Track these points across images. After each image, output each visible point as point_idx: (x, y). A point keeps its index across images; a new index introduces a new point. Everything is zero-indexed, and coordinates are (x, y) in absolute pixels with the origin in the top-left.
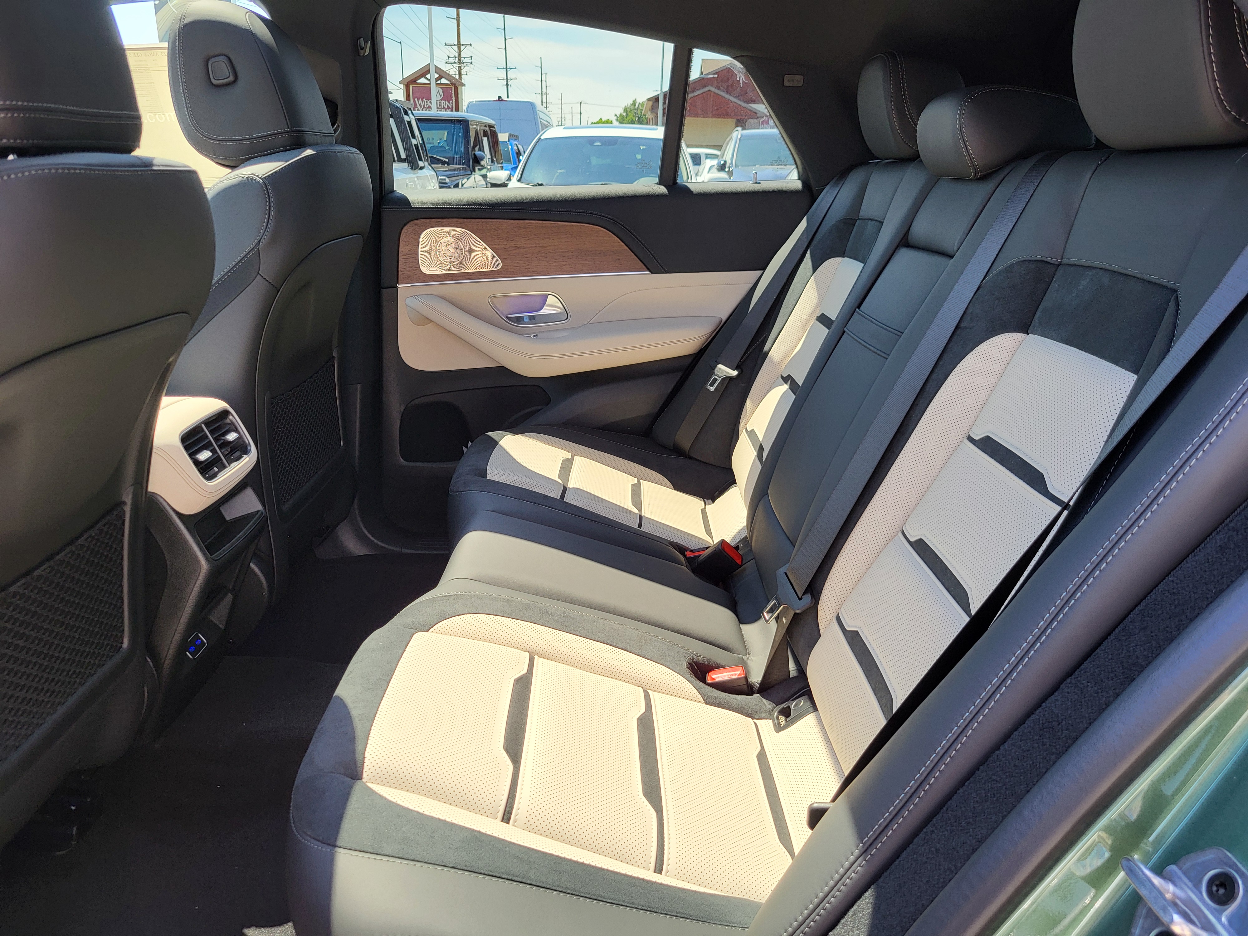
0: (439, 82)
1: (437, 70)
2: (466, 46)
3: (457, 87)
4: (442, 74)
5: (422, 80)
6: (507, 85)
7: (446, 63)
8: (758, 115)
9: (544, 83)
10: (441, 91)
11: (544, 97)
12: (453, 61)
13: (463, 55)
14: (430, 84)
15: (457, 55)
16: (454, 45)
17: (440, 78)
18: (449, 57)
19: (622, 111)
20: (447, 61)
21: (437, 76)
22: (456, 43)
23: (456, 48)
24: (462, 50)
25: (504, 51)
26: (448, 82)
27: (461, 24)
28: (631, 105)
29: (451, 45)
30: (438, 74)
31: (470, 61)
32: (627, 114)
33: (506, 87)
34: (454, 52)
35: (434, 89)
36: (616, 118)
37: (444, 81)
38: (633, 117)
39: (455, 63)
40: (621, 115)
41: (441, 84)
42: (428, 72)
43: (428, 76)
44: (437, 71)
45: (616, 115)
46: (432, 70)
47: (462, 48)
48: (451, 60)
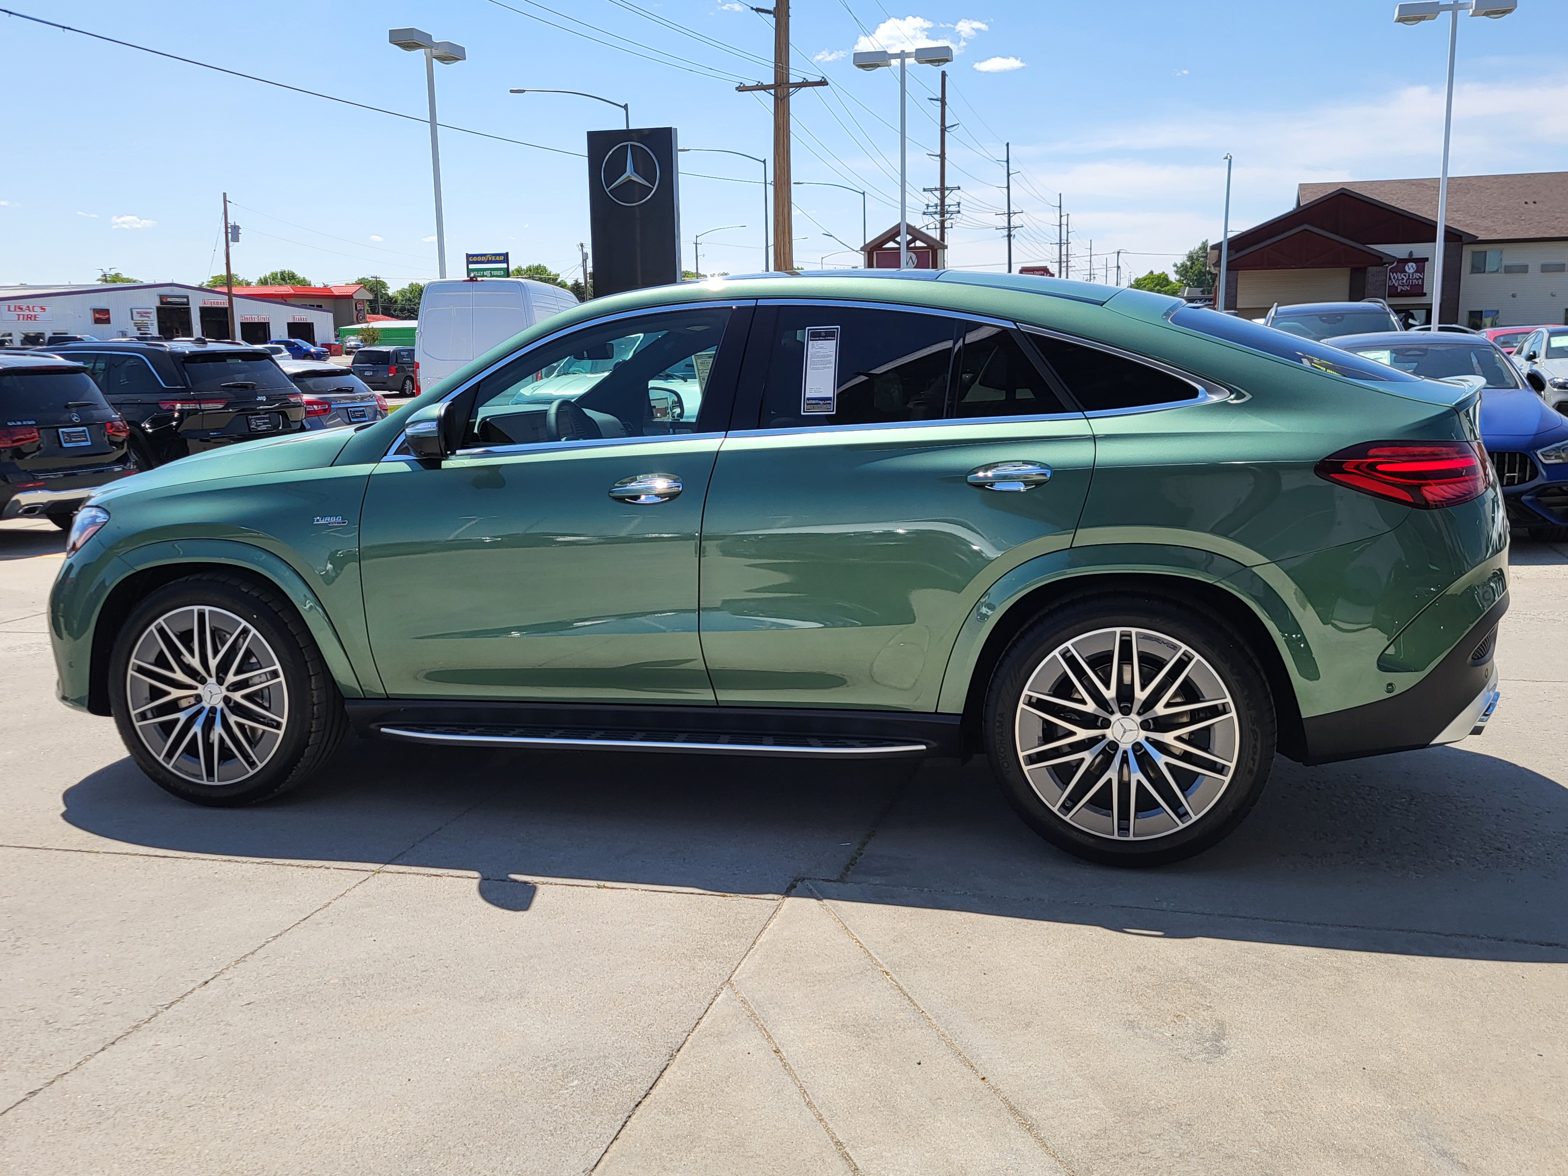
0: (912, 245)
1: (911, 229)
2: (952, 189)
3: (936, 250)
4: (916, 234)
5: (891, 245)
6: (1009, 236)
7: (924, 213)
8: (1385, 260)
9: (1064, 228)
10: (914, 257)
11: (1064, 247)
12: (934, 210)
13: (947, 201)
14: (899, 249)
15: (939, 202)
16: (936, 189)
17: (913, 240)
18: (928, 206)
19: (1186, 259)
20: (926, 211)
21: (909, 237)
22: (938, 186)
23: (938, 193)
24: (946, 195)
25: (1006, 190)
26: (925, 245)
27: (946, 162)
28: (1200, 249)
29: (930, 190)
30: (910, 234)
31: (957, 209)
32: (1193, 263)
33: (1006, 238)
34: (934, 199)
35: (904, 255)
36: (1175, 269)
37: (919, 244)
38: (1201, 267)
39: (936, 213)
40: (1182, 265)
41: (915, 248)
42: (898, 234)
43: (898, 239)
44: (911, 231)
45: (1175, 265)
46: (903, 230)
47: (947, 192)
48: (931, 210)
